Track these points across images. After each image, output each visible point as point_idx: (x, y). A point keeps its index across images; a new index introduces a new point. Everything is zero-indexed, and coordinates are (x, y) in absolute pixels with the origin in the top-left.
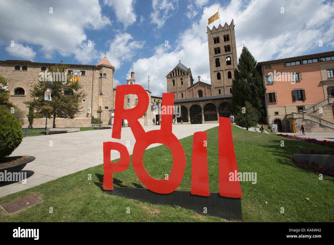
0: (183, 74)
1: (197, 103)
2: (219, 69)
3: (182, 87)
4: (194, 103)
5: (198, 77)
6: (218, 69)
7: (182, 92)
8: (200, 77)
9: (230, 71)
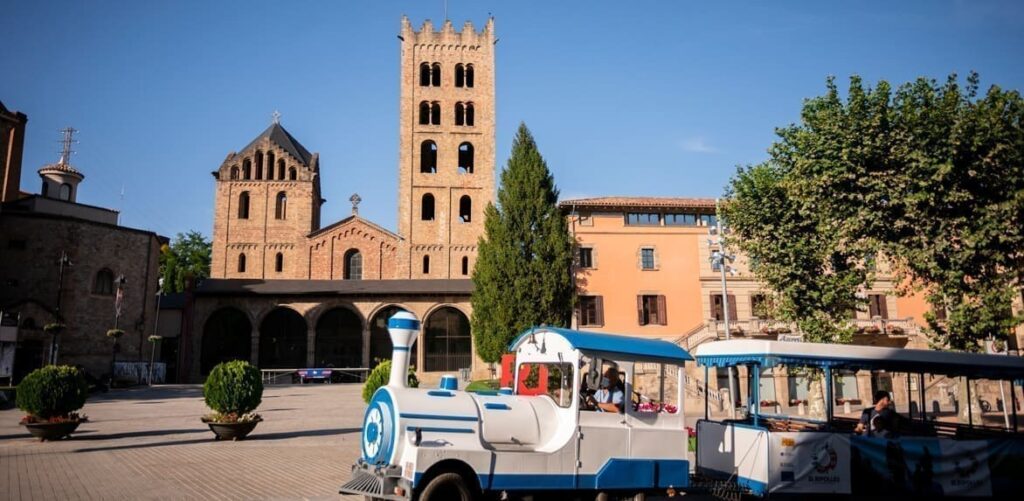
0: (287, 178)
1: (345, 303)
2: (430, 179)
3: (282, 228)
4: (336, 303)
5: (351, 199)
6: (427, 178)
7: (282, 251)
8: (359, 200)
9: (467, 194)
